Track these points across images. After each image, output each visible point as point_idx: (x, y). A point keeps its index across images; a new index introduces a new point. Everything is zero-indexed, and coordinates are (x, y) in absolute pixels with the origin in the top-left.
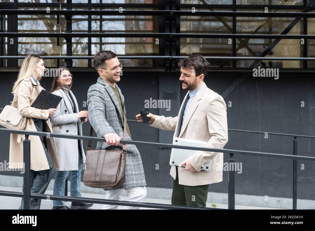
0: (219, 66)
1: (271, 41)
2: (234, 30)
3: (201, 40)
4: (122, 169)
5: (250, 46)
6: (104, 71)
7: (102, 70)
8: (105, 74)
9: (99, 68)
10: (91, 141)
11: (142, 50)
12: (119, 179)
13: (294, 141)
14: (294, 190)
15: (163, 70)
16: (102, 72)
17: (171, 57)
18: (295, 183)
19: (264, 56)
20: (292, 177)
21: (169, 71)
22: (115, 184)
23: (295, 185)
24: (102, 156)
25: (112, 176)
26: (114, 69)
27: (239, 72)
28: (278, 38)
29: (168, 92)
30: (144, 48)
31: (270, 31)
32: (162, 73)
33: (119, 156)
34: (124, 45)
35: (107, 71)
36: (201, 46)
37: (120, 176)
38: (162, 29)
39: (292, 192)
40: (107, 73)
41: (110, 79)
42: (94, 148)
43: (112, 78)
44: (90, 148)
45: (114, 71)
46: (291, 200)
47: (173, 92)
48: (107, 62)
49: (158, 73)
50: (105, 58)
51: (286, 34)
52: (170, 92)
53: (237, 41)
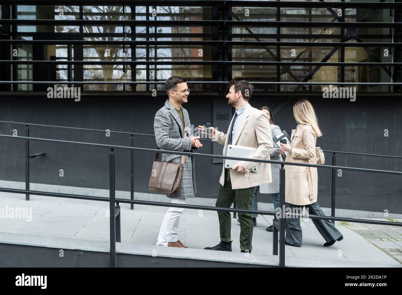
0: (264, 90)
1: (311, 68)
2: (278, 58)
3: (243, 67)
4: (178, 180)
5: (292, 72)
6: (175, 93)
7: (173, 92)
8: (176, 96)
9: (170, 90)
10: (159, 154)
11: (188, 74)
12: (175, 189)
13: (333, 156)
14: (333, 199)
15: (216, 94)
16: (173, 94)
17: (224, 82)
18: (333, 193)
19: (306, 81)
20: (331, 189)
21: (222, 94)
22: (171, 192)
23: (333, 196)
24: (164, 167)
25: (169, 185)
26: (184, 91)
27: (284, 95)
28: (319, 66)
29: (221, 113)
30: (190, 73)
31: (310, 59)
32: (216, 96)
33: (177, 169)
34: (170, 71)
35: (178, 93)
36: (243, 71)
37: (176, 186)
38: (215, 57)
39: (331, 202)
40: (177, 94)
41: (179, 100)
42: (160, 160)
43: (182, 100)
44: (157, 159)
45: (183, 94)
46: (330, 209)
47: (225, 114)
48: (178, 85)
49: (212, 96)
50: (178, 82)
51: (325, 62)
52: (223, 113)
53: (281, 67)
